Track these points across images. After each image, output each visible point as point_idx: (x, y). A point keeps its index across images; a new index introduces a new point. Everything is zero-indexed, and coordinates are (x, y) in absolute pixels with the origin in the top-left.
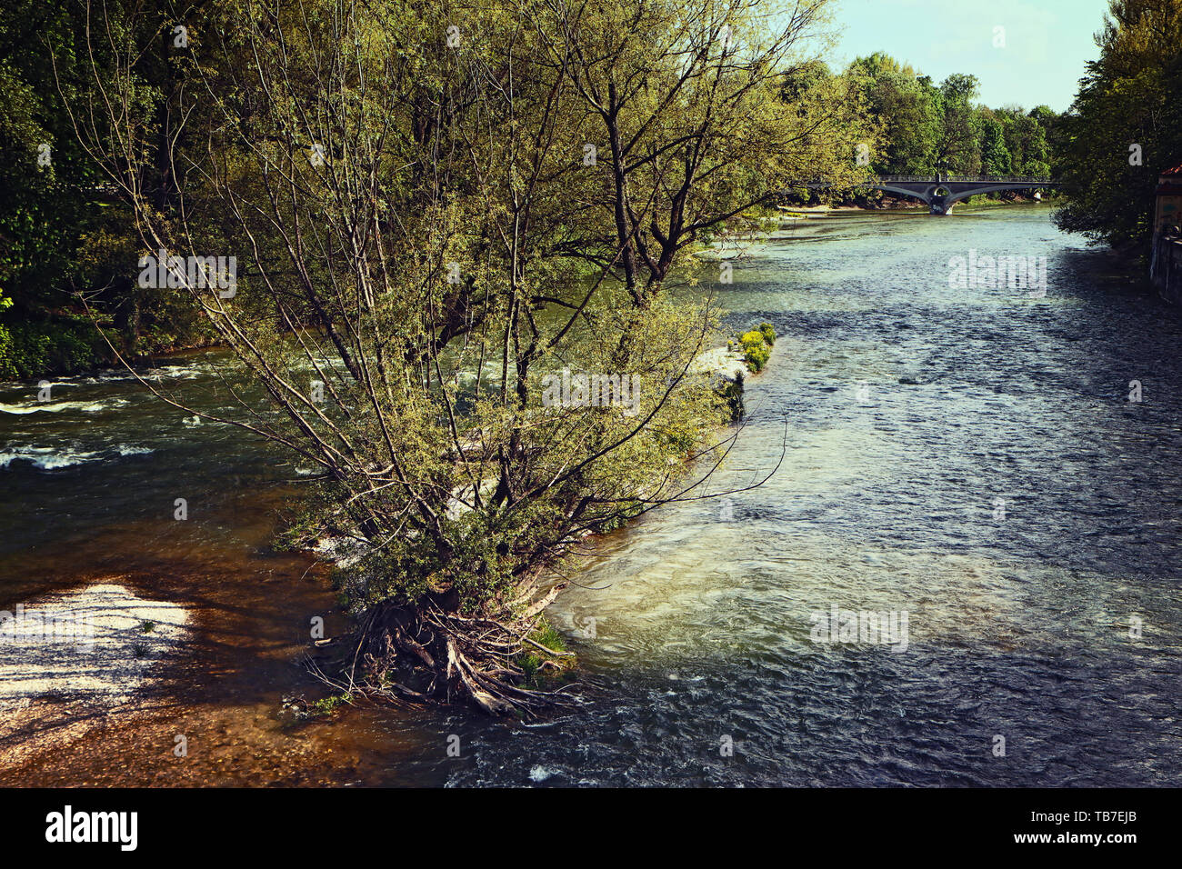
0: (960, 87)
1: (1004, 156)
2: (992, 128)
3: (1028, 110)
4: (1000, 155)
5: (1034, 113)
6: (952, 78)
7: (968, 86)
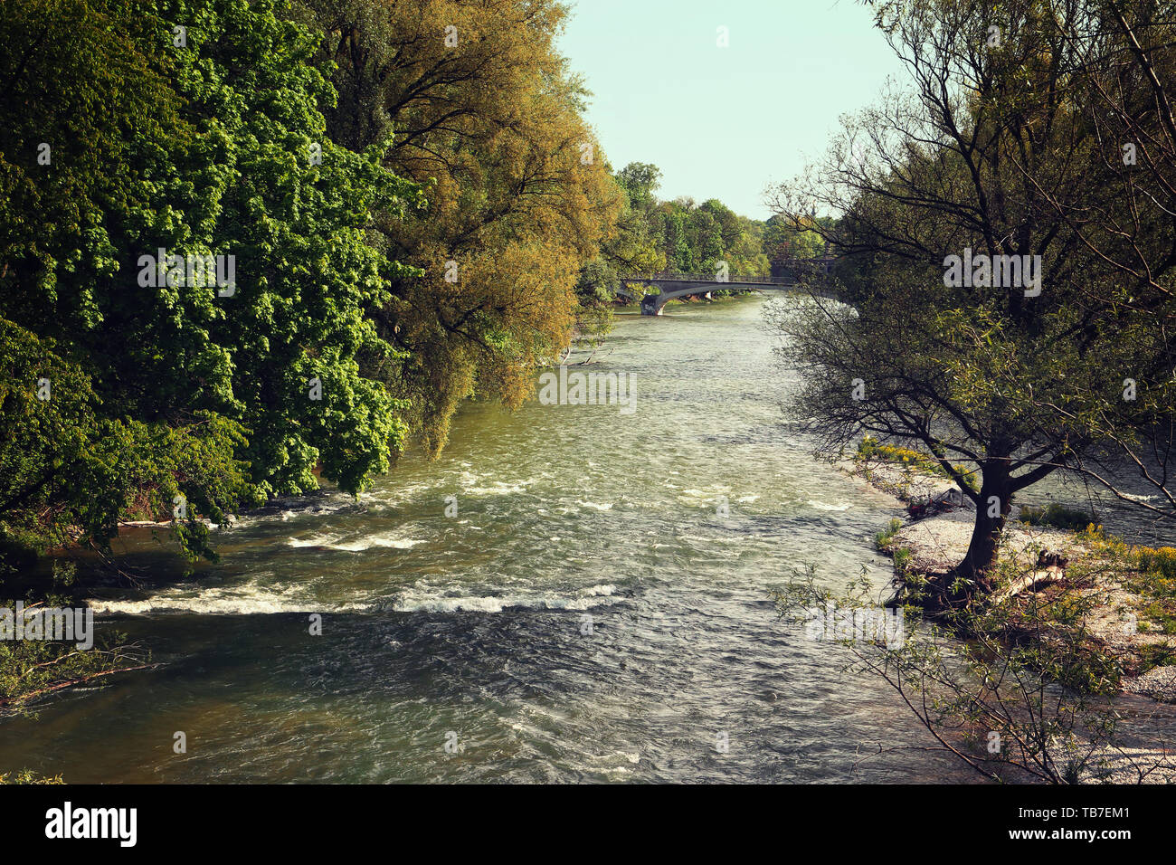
0: (639, 178)
1: (686, 253)
2: (672, 222)
3: (698, 202)
4: (680, 252)
5: (707, 207)
6: (631, 167)
7: (649, 176)
